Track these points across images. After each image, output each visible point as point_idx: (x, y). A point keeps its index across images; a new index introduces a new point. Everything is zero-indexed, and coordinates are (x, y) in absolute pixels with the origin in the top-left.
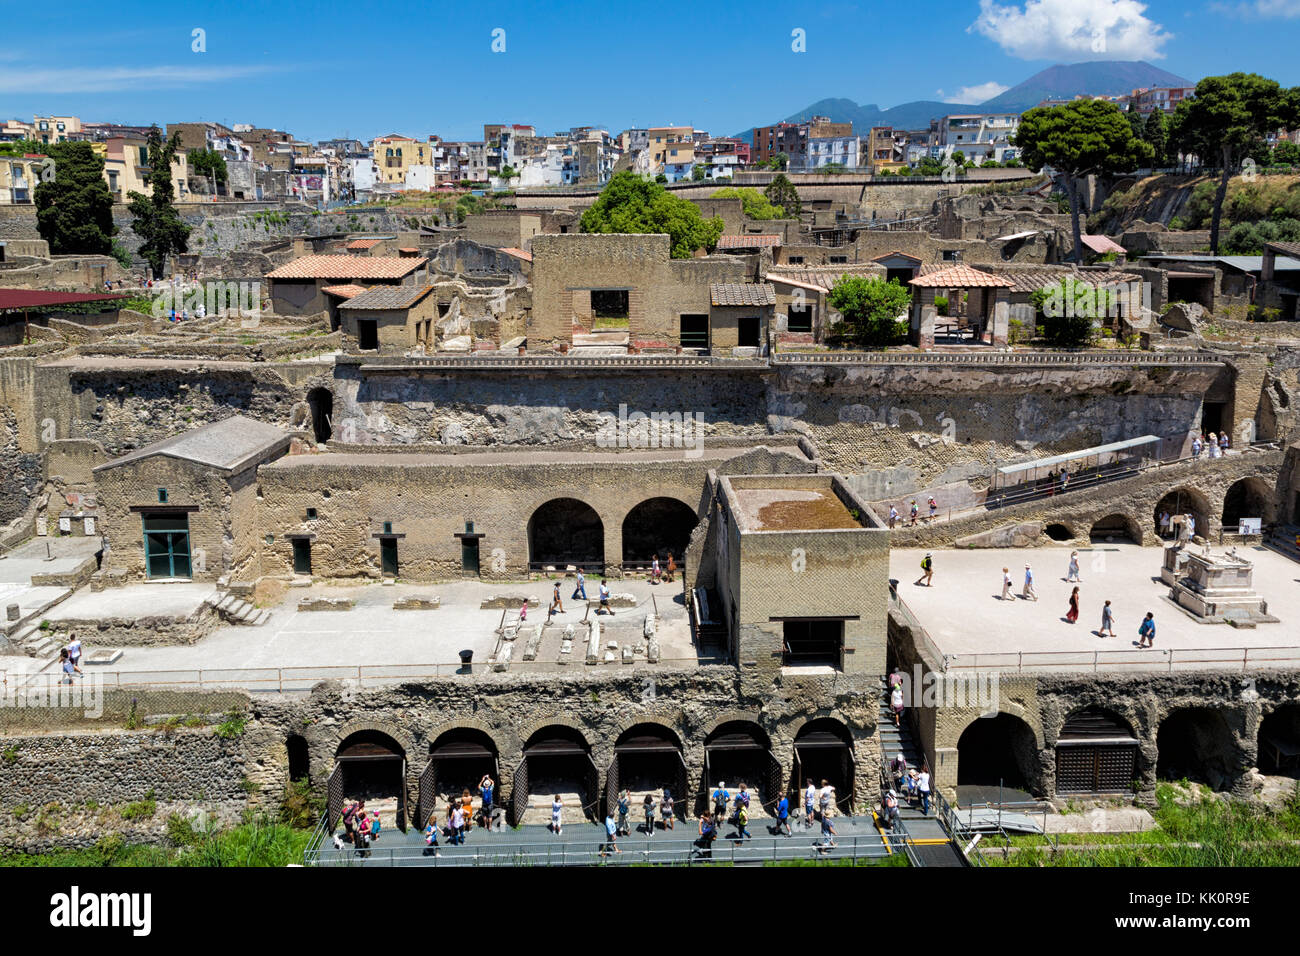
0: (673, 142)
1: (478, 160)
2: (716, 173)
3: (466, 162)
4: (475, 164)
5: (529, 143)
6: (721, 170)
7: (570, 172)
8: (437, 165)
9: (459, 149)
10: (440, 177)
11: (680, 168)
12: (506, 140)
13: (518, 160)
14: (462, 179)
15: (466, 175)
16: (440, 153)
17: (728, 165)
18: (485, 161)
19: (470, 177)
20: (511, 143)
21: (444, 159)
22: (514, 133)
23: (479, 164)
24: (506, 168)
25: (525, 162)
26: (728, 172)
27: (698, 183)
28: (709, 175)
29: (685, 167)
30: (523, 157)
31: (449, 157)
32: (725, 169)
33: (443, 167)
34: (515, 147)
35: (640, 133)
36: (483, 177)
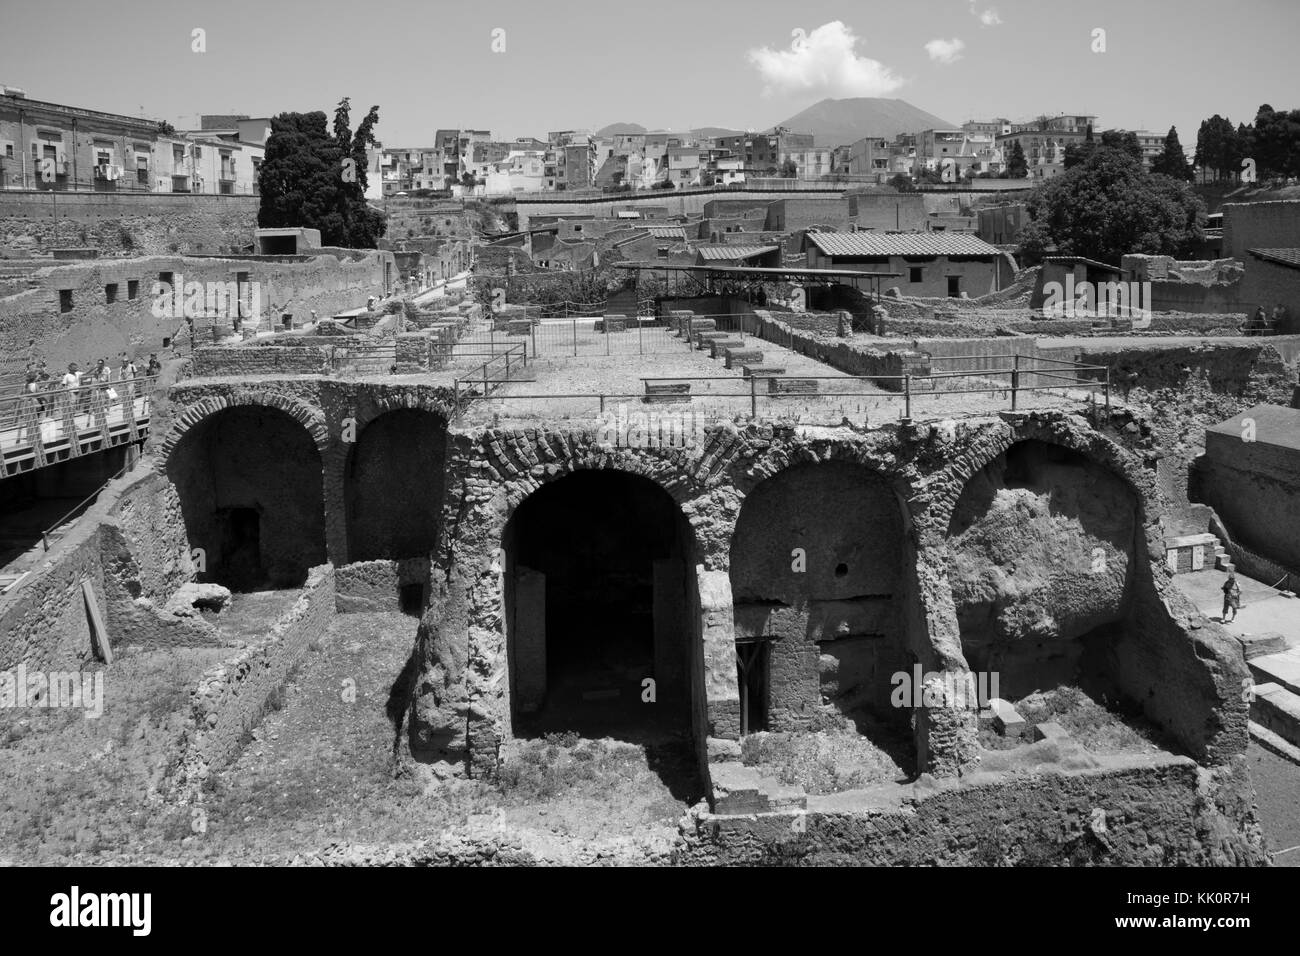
0: (671, 146)
1: (434, 168)
2: (727, 180)
3: (419, 170)
4: (430, 172)
5: (490, 150)
6: (732, 175)
7: (553, 178)
8: (385, 173)
9: (408, 156)
10: (388, 187)
11: (686, 172)
12: (464, 146)
13: (478, 167)
14: (415, 188)
15: (419, 184)
16: (388, 161)
17: (739, 171)
18: (442, 169)
19: (425, 185)
20: (470, 149)
21: (393, 166)
22: (472, 139)
23: (434, 172)
24: (466, 176)
25: (485, 169)
26: (740, 178)
27: (709, 188)
28: (719, 181)
29: (692, 172)
30: (484, 164)
31: (398, 165)
32: (736, 174)
33: (392, 176)
34: (475, 154)
35: (626, 138)
36: (439, 185)
